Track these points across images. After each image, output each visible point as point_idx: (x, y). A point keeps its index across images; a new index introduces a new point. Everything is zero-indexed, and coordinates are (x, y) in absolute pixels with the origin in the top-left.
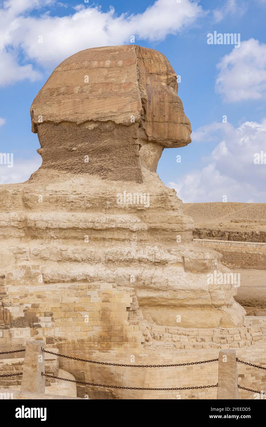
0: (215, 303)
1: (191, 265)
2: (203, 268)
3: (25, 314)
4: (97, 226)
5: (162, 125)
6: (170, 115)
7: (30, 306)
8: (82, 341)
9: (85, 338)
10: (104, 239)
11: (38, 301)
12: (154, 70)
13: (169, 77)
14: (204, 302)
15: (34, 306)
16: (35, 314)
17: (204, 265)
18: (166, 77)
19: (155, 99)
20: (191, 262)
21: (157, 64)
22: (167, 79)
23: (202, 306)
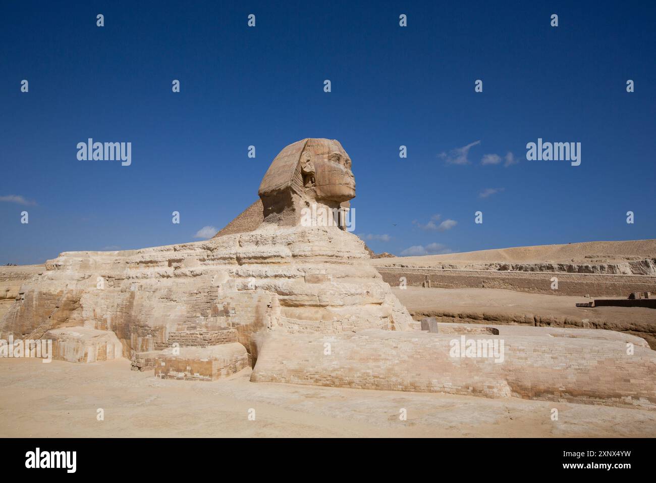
0: (322, 304)
1: (309, 278)
2: (317, 280)
3: (224, 309)
4: (265, 255)
5: (325, 187)
6: (329, 180)
7: (226, 303)
8: (247, 326)
9: (248, 324)
10: (268, 263)
11: (230, 301)
12: (320, 152)
13: (330, 155)
14: (315, 303)
15: (228, 304)
16: (228, 308)
17: (317, 278)
18: (327, 155)
19: (319, 171)
20: (309, 276)
21: (322, 148)
22: (328, 157)
23: (314, 306)
